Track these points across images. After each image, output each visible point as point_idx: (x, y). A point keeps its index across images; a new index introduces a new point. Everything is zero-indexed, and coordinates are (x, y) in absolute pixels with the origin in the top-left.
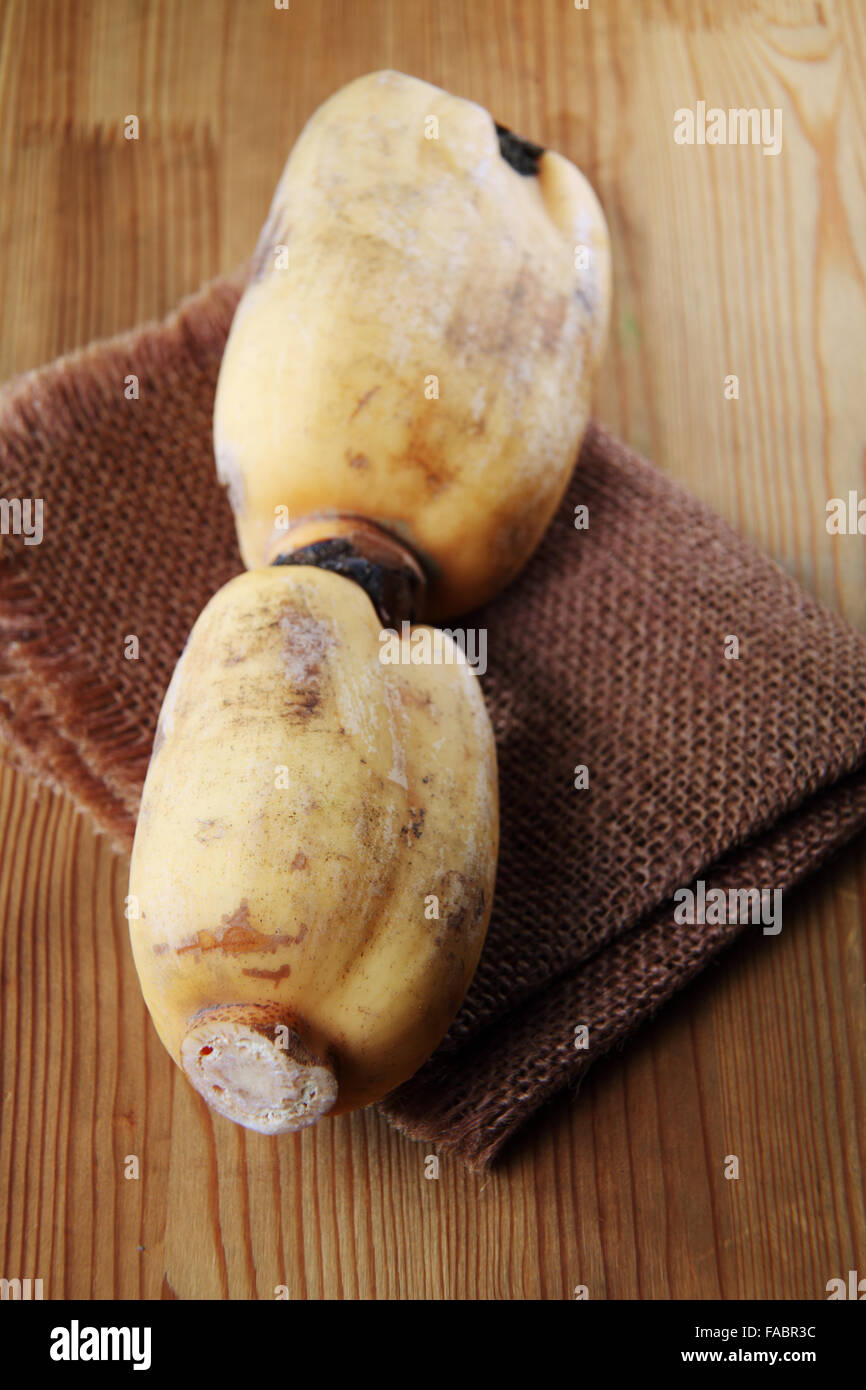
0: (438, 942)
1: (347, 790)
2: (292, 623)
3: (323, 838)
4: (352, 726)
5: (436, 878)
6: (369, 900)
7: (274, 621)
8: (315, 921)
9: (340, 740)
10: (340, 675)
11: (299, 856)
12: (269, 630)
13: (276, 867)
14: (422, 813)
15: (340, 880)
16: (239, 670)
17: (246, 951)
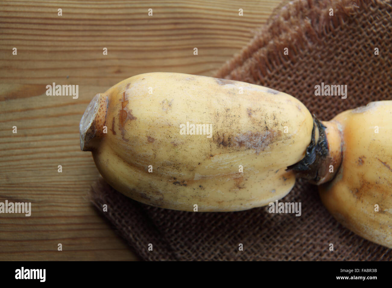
0: (134, 189)
1: (184, 157)
2: (267, 135)
3: (162, 149)
4: (215, 160)
5: (158, 190)
6: (142, 165)
7: (269, 128)
8: (130, 145)
9: (207, 155)
10: (241, 155)
11: (153, 139)
12: (264, 126)
13: (148, 130)
14: (185, 185)
15: (146, 155)
16: (244, 114)
17: (119, 119)
